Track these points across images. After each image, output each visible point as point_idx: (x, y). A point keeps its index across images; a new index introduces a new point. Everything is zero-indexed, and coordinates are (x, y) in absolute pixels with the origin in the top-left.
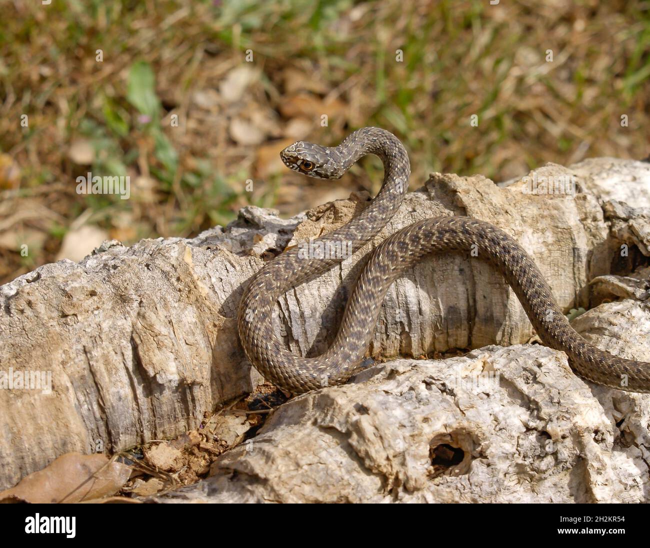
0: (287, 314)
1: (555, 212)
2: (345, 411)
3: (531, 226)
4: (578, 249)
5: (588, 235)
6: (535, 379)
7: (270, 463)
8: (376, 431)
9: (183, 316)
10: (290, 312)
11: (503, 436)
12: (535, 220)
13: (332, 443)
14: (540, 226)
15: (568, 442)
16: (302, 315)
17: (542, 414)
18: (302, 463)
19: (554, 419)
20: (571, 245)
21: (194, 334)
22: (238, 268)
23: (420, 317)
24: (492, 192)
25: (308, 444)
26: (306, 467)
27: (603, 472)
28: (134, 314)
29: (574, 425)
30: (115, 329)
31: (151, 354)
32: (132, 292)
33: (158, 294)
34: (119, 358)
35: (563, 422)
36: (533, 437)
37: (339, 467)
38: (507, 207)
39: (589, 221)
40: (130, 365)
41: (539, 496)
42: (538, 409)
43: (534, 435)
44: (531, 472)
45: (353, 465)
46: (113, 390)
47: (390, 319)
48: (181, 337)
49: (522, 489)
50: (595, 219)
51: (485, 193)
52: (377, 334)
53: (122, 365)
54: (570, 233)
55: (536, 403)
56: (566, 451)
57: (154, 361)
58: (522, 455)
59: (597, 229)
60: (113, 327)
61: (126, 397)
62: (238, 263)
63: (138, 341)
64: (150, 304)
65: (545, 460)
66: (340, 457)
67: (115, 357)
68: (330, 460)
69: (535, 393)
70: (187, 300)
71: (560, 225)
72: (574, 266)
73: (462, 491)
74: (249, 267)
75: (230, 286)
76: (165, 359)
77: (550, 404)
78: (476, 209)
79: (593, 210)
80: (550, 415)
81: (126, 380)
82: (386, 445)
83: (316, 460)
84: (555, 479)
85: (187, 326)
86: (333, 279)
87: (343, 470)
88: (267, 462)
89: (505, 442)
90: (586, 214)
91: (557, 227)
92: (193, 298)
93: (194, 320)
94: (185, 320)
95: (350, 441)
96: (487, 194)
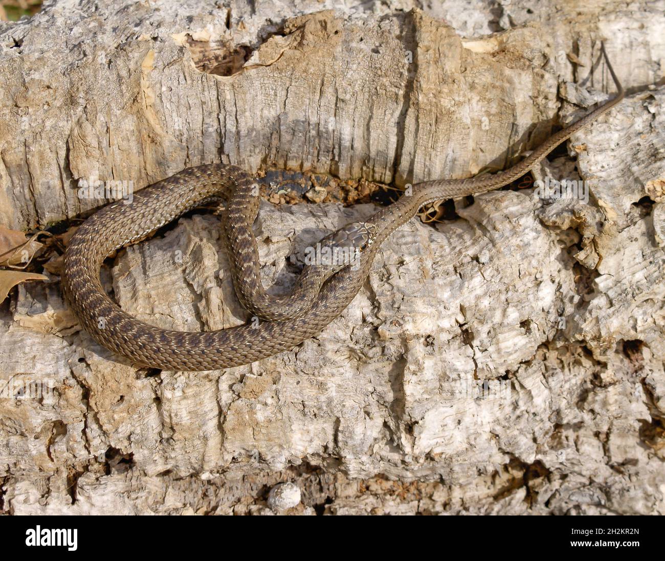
0: (223, 131)
1: (507, 85)
2: (206, 275)
3: (479, 93)
4: (517, 125)
5: (536, 111)
6: (388, 279)
7: (134, 300)
8: (221, 304)
9: (123, 123)
10: (226, 131)
11: (339, 324)
12: (486, 88)
13: (188, 298)
14: (488, 95)
15: (397, 342)
16: (238, 133)
17: (379, 315)
18: (156, 310)
19: (388, 322)
20: (512, 121)
21: (129, 140)
22: (189, 82)
23: (351, 152)
24: (450, 55)
25: (168, 293)
26: (157, 316)
27: (419, 374)
28: (75, 119)
29: (404, 332)
30: (55, 130)
31: (79, 160)
32: (82, 94)
33: (106, 99)
34: (53, 156)
35: (394, 328)
36: (367, 330)
37: (184, 323)
38: (457, 76)
39: (540, 98)
40: (62, 163)
41: (361, 375)
42: (379, 308)
43: (369, 329)
44: (361, 355)
45: (196, 325)
46: (44, 180)
47: (323, 147)
48: (115, 142)
49: (349, 365)
50: (546, 98)
51: (444, 54)
52: (309, 156)
53: (55, 161)
54: (514, 110)
55: (379, 303)
56: (393, 349)
57: (80, 167)
58: (354, 341)
59: (545, 107)
60: (55, 127)
61: (54, 187)
62: (191, 77)
63: (71, 147)
64: (92, 111)
65: (374, 349)
66: (188, 314)
67: (50, 154)
68: (179, 315)
69: (382, 294)
70: (129, 110)
71: (507, 99)
72: (510, 138)
73: (287, 363)
74: (200, 82)
75: (177, 97)
76: (89, 167)
77: (390, 307)
78: (425, 73)
79: (547, 90)
80: (386, 318)
81: (57, 173)
82: (225, 318)
83: (167, 312)
84: (379, 365)
85: (124, 133)
86: (277, 104)
87: (186, 326)
88: (132, 298)
89: (340, 329)
90: (539, 91)
91: (503, 100)
92: (135, 109)
93: (132, 128)
94: (123, 126)
95: (199, 305)
96: (445, 56)
